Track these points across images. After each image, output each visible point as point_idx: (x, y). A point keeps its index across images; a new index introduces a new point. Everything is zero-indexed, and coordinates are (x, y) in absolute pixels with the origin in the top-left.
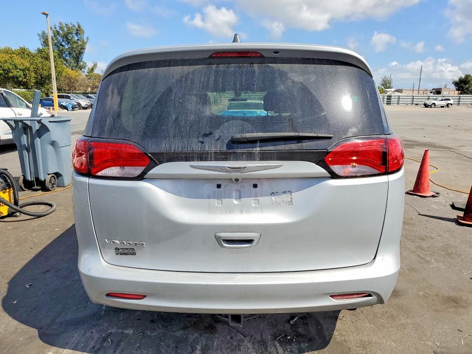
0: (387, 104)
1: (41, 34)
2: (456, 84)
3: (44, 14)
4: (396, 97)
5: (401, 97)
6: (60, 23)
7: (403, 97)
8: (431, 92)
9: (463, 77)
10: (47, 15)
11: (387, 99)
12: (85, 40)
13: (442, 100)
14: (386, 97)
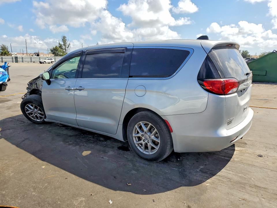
0: (16, 62)
2: (52, 51)
4: (21, 58)
5: (24, 58)
7: (25, 58)
8: (35, 55)
9: (55, 47)
11: (15, 59)
13: (48, 59)
14: (14, 58)
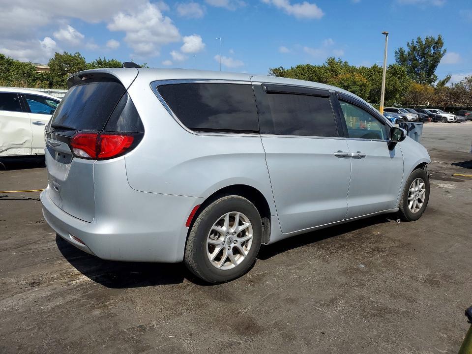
1: (397, 51)
3: (384, 33)
6: (419, 39)
10: (387, 34)
12: (442, 52)
